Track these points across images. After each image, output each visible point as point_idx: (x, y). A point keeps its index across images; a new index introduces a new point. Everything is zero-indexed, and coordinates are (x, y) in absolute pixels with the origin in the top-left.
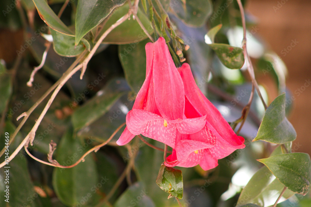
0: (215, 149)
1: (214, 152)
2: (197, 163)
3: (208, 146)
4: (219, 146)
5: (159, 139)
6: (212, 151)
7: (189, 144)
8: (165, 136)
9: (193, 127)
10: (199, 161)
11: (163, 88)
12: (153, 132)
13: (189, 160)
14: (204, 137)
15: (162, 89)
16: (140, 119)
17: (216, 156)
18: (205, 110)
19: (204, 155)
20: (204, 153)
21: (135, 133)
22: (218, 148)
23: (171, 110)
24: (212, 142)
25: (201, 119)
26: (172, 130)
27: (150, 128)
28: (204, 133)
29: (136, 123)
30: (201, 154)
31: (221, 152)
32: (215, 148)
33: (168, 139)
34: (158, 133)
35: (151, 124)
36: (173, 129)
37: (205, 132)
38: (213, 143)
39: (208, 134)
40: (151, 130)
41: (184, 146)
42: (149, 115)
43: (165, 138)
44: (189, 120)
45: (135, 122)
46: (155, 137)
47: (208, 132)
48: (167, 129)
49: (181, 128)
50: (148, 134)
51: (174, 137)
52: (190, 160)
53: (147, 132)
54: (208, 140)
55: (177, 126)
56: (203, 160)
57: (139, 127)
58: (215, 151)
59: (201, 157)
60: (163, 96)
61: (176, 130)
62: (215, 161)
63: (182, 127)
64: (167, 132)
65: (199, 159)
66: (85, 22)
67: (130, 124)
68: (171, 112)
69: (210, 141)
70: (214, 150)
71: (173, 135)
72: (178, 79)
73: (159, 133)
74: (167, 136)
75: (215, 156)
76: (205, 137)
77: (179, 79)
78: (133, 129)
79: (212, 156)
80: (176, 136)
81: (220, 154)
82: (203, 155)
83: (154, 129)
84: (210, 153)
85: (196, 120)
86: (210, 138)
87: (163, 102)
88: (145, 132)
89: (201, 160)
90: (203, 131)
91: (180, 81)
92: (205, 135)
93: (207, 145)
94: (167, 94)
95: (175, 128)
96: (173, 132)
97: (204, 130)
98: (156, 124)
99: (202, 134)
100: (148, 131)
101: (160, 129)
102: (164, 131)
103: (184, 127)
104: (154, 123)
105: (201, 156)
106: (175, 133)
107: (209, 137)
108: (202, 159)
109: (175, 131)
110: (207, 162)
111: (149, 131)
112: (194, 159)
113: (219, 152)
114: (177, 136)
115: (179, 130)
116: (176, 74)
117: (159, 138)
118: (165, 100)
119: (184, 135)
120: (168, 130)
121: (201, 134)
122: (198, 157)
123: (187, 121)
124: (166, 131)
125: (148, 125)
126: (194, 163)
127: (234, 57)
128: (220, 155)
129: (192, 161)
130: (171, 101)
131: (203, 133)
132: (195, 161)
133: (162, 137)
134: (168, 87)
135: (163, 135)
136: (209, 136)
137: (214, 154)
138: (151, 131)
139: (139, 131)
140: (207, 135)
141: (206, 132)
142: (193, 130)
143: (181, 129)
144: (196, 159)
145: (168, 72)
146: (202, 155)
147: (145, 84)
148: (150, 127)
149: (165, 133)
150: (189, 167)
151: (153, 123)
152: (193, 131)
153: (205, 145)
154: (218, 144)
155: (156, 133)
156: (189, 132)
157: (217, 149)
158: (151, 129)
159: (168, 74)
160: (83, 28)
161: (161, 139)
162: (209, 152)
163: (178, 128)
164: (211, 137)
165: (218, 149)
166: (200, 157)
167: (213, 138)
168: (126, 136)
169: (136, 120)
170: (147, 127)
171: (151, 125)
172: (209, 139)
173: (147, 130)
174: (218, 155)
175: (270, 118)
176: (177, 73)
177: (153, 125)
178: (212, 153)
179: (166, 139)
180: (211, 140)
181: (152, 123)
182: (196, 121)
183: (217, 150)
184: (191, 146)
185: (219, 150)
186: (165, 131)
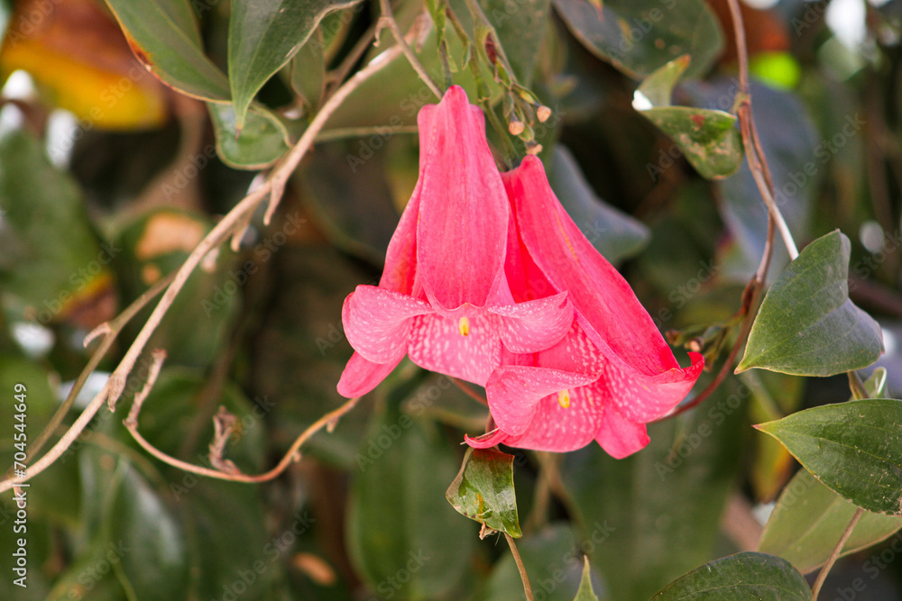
0: (628, 394)
1: (626, 403)
2: (585, 437)
3: (573, 381)
4: (635, 385)
5: (464, 374)
6: (621, 399)
7: (517, 378)
8: (477, 363)
9: (536, 331)
10: (592, 430)
11: (447, 223)
12: (443, 356)
13: (560, 430)
14: (573, 357)
15: (444, 227)
16: (373, 314)
17: (634, 412)
18: (579, 282)
19: (604, 412)
20: (603, 408)
21: (374, 356)
22: (636, 390)
23: (463, 283)
24: (593, 369)
25: (545, 304)
26: (491, 346)
27: (435, 346)
28: (576, 346)
29: (367, 327)
30: (594, 412)
31: (644, 401)
32: (627, 390)
33: (484, 370)
34: (460, 357)
35: (436, 331)
36: (494, 341)
37: (578, 344)
38: (596, 371)
39: (586, 348)
40: (437, 350)
41: (505, 383)
42: (394, 299)
43: (477, 368)
44: (511, 309)
45: (364, 325)
46: (452, 369)
47: (586, 344)
48: (481, 344)
49: (510, 338)
50: (431, 361)
51: (495, 364)
52: (564, 430)
53: (428, 356)
54: (585, 364)
55: (500, 333)
56: (602, 427)
57: (381, 340)
58: (627, 399)
59: (595, 421)
60: (444, 248)
61: (499, 343)
62: (636, 428)
63: (510, 333)
64: (480, 353)
65: (588, 425)
66: (253, 60)
67: (352, 331)
68: (461, 290)
69: (589, 367)
70: (624, 397)
71: (493, 357)
72: (496, 198)
73: (462, 356)
74: (480, 364)
75: (632, 414)
76: (576, 357)
77: (501, 197)
78: (364, 346)
79: (624, 415)
80: (499, 360)
81: (643, 406)
82: (601, 412)
83: (447, 344)
84: (616, 407)
85: (532, 308)
86: (590, 360)
87: (444, 263)
88: (421, 357)
89: (596, 428)
90: (572, 340)
91: (501, 203)
92: (578, 353)
93: (570, 379)
94: (455, 241)
95: (498, 338)
96: (493, 351)
97: (576, 339)
98: (450, 331)
99: (568, 349)
100: (430, 352)
101: (463, 344)
102: (473, 349)
103: (516, 333)
104: (446, 329)
105: (595, 417)
106: (497, 351)
107: (587, 357)
108: (599, 426)
109: (496, 347)
110: (615, 434)
111: (434, 352)
112: (575, 427)
113: (639, 401)
114: (502, 360)
115: (504, 342)
116: (492, 185)
117: (464, 370)
118: (449, 259)
119: (520, 355)
120: (483, 347)
121: (566, 348)
122: (585, 420)
123: (505, 311)
124: (479, 348)
125: (429, 336)
126: (576, 438)
127: (713, 143)
128: (643, 410)
129: (568, 432)
130: (465, 260)
131: (572, 347)
132: (578, 431)
133: (471, 367)
134: (460, 222)
135: (473, 362)
136: (588, 354)
137: (627, 408)
138: (439, 353)
139: (385, 351)
140: (584, 351)
141: (582, 344)
142: (539, 338)
143: (510, 341)
144: (579, 424)
145: (465, 179)
146: (597, 414)
147: (406, 219)
148: (433, 342)
149: (478, 355)
150: (566, 449)
151: (442, 330)
152: (538, 342)
153: (563, 379)
154: (632, 379)
155: (454, 358)
156: (530, 346)
157: (632, 392)
158: (438, 346)
159: (463, 186)
160: (249, 78)
161: (468, 373)
162: (614, 403)
163: (502, 338)
164: (592, 355)
165: (635, 393)
166: (591, 420)
167: (598, 359)
168: (361, 370)
169: (364, 319)
170: (427, 342)
171: (438, 335)
172: (587, 361)
173: (426, 351)
174: (639, 410)
175: (785, 304)
176: (497, 181)
177: (443, 335)
178: (620, 405)
179: (481, 371)
180: (593, 364)
181: (439, 329)
182: (531, 312)
183: (634, 396)
184: (524, 382)
185: (638, 395)
186: (476, 348)
